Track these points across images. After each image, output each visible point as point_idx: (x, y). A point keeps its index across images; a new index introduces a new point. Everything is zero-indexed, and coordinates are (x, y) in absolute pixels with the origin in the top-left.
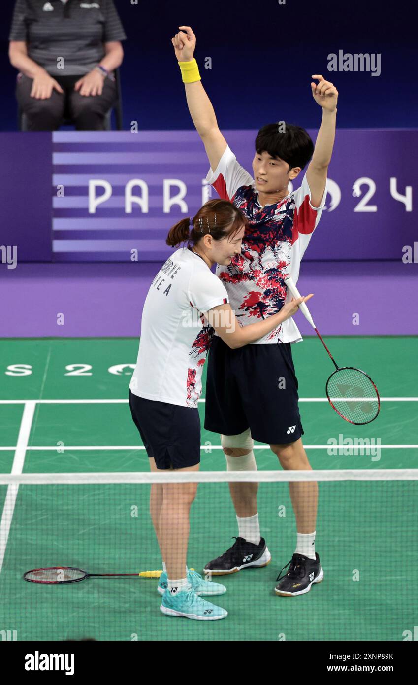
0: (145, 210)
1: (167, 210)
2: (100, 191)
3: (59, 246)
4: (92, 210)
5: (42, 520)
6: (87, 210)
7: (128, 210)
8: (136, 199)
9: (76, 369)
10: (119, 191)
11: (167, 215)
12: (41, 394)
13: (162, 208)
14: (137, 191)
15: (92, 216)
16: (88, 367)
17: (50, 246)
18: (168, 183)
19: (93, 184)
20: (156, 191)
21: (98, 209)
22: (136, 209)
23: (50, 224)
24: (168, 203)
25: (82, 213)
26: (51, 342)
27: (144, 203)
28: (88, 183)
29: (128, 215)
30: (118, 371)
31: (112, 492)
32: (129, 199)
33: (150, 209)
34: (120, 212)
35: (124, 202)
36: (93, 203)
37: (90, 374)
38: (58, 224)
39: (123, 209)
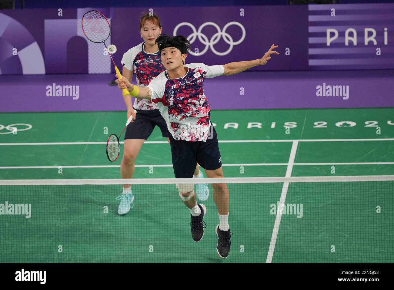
0: (355, 43)
1: (366, 43)
2: (332, 34)
3: (312, 62)
4: (328, 44)
5: (300, 200)
6: (326, 44)
7: (347, 44)
8: (351, 38)
9: (319, 124)
10: (342, 34)
11: (366, 46)
12: (301, 137)
13: (364, 43)
14: (351, 34)
15: (328, 47)
16: (325, 123)
17: (307, 62)
18: (367, 30)
19: (329, 31)
20: (361, 34)
21: (331, 44)
22: (351, 43)
23: (307, 51)
24: (367, 40)
25: (324, 45)
26: (307, 111)
27: (355, 40)
28: (326, 30)
29: (347, 47)
30: (340, 125)
31: (335, 186)
32: (347, 38)
33: (358, 43)
34: (342, 45)
35: (344, 40)
36: (329, 41)
37: (326, 127)
38: (311, 51)
39: (344, 43)
